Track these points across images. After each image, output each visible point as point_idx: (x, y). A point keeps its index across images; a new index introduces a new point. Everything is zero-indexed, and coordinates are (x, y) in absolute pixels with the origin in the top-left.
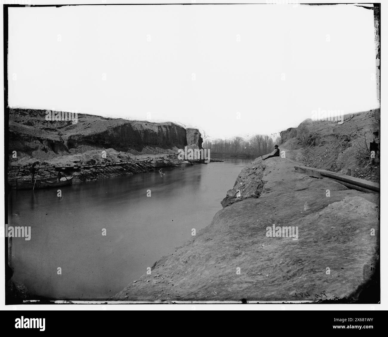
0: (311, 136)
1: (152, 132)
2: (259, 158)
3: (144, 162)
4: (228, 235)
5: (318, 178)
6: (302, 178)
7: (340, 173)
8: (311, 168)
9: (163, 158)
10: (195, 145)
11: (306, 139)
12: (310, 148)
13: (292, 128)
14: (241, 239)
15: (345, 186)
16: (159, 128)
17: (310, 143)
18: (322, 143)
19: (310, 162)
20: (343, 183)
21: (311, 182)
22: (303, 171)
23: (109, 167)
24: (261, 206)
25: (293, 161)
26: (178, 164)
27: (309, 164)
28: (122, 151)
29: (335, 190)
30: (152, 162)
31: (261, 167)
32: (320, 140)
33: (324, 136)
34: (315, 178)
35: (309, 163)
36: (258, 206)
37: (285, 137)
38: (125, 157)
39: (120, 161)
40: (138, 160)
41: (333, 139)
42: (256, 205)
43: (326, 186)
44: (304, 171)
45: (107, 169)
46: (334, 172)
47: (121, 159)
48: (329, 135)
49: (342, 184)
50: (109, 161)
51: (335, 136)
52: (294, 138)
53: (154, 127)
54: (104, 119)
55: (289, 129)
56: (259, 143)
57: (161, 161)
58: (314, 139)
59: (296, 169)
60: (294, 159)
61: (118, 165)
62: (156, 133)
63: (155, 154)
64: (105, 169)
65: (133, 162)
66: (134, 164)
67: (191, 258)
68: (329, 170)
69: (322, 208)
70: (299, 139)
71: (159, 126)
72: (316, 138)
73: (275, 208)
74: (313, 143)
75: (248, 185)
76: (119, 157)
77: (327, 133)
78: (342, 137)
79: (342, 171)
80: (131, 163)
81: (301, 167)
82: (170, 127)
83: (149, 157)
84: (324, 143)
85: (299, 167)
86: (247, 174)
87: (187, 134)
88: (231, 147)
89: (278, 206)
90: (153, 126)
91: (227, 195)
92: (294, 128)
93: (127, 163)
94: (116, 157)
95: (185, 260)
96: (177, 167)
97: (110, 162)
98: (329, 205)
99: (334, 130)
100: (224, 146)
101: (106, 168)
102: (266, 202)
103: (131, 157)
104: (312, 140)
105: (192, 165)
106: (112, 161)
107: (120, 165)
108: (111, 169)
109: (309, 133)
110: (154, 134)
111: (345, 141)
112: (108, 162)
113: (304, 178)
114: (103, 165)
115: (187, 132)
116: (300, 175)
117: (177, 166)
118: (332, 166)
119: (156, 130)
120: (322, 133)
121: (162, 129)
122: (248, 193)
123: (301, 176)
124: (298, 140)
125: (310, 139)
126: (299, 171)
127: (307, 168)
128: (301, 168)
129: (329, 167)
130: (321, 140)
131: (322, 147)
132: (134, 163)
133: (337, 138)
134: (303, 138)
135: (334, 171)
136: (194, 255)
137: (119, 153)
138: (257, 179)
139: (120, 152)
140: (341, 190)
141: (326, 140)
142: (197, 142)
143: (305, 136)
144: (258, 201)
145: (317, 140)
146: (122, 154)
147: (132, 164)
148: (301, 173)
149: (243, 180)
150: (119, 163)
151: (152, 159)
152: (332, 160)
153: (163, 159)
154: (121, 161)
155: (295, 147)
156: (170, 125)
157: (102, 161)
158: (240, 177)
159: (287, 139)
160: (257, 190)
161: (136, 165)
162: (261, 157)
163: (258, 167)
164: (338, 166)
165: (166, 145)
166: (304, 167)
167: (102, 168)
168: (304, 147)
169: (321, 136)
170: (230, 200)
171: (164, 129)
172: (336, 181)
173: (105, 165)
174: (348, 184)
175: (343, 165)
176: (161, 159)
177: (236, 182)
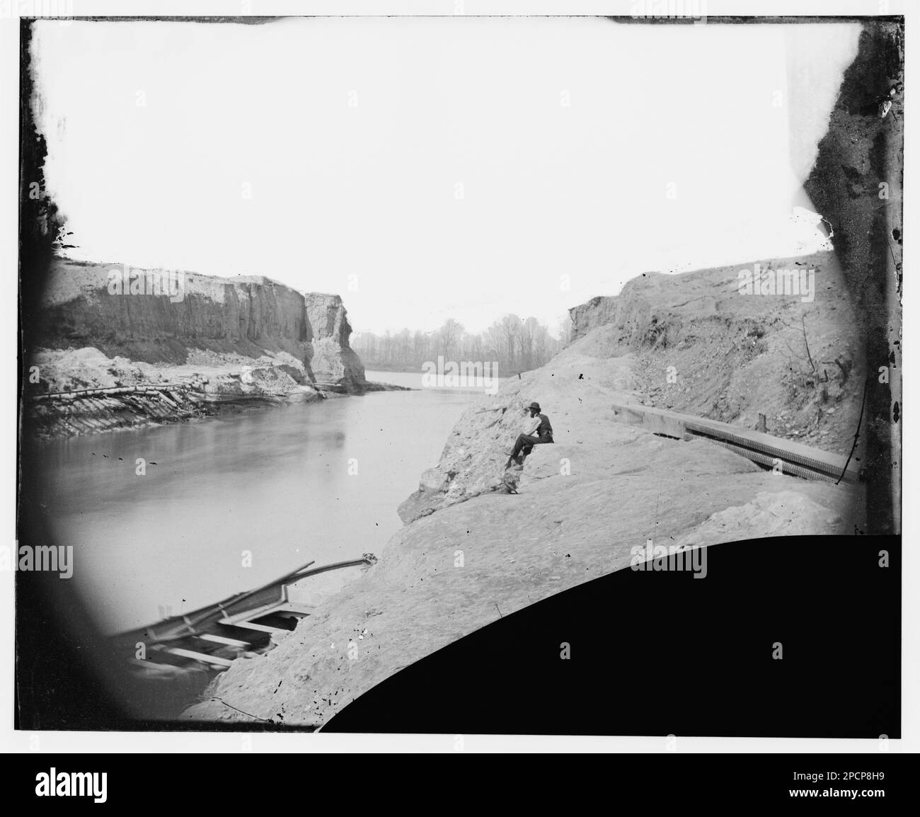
0: (655, 321)
1: (207, 302)
2: (512, 379)
3: (184, 387)
4: (427, 599)
5: (678, 439)
6: (632, 438)
7: (739, 424)
8: (655, 410)
9: (237, 377)
10: (330, 340)
11: (640, 327)
12: (653, 353)
13: (604, 297)
14: (464, 611)
15: (751, 462)
16: (226, 291)
17: (653, 340)
18: (686, 341)
19: (653, 393)
20: (746, 451)
21: (660, 449)
22: (637, 419)
23: (85, 400)
24: (519, 518)
25: (605, 390)
26: (282, 393)
27: (653, 399)
28: (121, 355)
29: (724, 474)
30: (208, 388)
31: (517, 404)
32: (683, 331)
33: (693, 321)
34: (670, 437)
35: (651, 396)
36: (511, 516)
37: (582, 322)
38: (130, 375)
39: (114, 385)
40: (167, 381)
41: (716, 329)
42: (506, 514)
43: (701, 462)
44: (639, 418)
45: (78, 409)
46: (722, 421)
47: (117, 379)
48: (704, 319)
49: (743, 455)
50: (86, 384)
51: (723, 321)
52: (609, 326)
53: (212, 288)
54: (73, 264)
55: (594, 299)
56: (511, 338)
57: (231, 384)
58: (663, 329)
59: (616, 413)
60: (609, 384)
61: (110, 395)
62: (218, 303)
63: (216, 365)
64: (73, 408)
65: (153, 388)
66: (155, 392)
67: (320, 666)
68: (707, 416)
69: (692, 525)
70: (621, 328)
71: (229, 287)
72: (669, 326)
73: (559, 522)
74: (660, 339)
75: (480, 456)
76: (114, 373)
77: (699, 314)
78: (740, 324)
79: (742, 419)
80: (147, 390)
81: (631, 406)
82: (258, 287)
83: (197, 375)
84: (690, 339)
85: (626, 406)
86: (478, 426)
87: (308, 310)
88: (431, 347)
89: (567, 519)
90: (209, 283)
91: (422, 485)
92: (608, 298)
93: (136, 390)
94: (105, 373)
95: (305, 673)
96: (277, 402)
97: (88, 388)
98: (713, 517)
99: (717, 306)
100: (412, 345)
101: (77, 403)
102: (533, 507)
103: (146, 373)
104: (658, 330)
105: (321, 398)
106: (92, 385)
107: (115, 396)
108: (88, 407)
109: (651, 314)
110: (215, 308)
111: (749, 335)
112: (80, 387)
113: (637, 438)
114: (67, 396)
115: (307, 304)
116: (628, 429)
117: (278, 399)
118: (716, 406)
119: (219, 297)
120: (684, 313)
121: (235, 294)
122: (481, 478)
123: (629, 432)
124: (620, 332)
125: (654, 329)
126: (625, 416)
127: (647, 409)
128: (630, 411)
129: (707, 408)
130: (685, 332)
131: (685, 352)
132: (155, 389)
133: (729, 326)
134: (634, 325)
135: (721, 418)
136: (329, 657)
137: (111, 362)
138: (506, 440)
139: (117, 358)
140: (741, 472)
141: (696, 331)
142: (336, 331)
143: (637, 323)
144: (511, 500)
145: (672, 334)
146: (122, 363)
147: (148, 392)
148: (631, 423)
149: (467, 442)
150: (112, 391)
151: (206, 380)
152: (716, 388)
153: (236, 380)
154: (119, 385)
155: (611, 350)
156: (260, 282)
157: (64, 384)
158: (458, 434)
159: (587, 328)
160: (508, 471)
161: (162, 395)
162: (518, 376)
163: (511, 406)
164: (732, 406)
165: (247, 341)
166: (638, 408)
167: (65, 404)
168: (636, 350)
169: (683, 321)
170: (427, 498)
171: (242, 295)
172: (727, 447)
173: (73, 395)
174: (759, 455)
175: (745, 403)
176: (232, 380)
177: (447, 448)
